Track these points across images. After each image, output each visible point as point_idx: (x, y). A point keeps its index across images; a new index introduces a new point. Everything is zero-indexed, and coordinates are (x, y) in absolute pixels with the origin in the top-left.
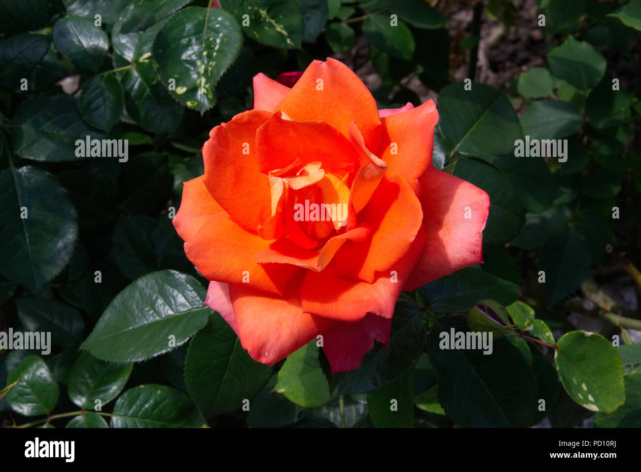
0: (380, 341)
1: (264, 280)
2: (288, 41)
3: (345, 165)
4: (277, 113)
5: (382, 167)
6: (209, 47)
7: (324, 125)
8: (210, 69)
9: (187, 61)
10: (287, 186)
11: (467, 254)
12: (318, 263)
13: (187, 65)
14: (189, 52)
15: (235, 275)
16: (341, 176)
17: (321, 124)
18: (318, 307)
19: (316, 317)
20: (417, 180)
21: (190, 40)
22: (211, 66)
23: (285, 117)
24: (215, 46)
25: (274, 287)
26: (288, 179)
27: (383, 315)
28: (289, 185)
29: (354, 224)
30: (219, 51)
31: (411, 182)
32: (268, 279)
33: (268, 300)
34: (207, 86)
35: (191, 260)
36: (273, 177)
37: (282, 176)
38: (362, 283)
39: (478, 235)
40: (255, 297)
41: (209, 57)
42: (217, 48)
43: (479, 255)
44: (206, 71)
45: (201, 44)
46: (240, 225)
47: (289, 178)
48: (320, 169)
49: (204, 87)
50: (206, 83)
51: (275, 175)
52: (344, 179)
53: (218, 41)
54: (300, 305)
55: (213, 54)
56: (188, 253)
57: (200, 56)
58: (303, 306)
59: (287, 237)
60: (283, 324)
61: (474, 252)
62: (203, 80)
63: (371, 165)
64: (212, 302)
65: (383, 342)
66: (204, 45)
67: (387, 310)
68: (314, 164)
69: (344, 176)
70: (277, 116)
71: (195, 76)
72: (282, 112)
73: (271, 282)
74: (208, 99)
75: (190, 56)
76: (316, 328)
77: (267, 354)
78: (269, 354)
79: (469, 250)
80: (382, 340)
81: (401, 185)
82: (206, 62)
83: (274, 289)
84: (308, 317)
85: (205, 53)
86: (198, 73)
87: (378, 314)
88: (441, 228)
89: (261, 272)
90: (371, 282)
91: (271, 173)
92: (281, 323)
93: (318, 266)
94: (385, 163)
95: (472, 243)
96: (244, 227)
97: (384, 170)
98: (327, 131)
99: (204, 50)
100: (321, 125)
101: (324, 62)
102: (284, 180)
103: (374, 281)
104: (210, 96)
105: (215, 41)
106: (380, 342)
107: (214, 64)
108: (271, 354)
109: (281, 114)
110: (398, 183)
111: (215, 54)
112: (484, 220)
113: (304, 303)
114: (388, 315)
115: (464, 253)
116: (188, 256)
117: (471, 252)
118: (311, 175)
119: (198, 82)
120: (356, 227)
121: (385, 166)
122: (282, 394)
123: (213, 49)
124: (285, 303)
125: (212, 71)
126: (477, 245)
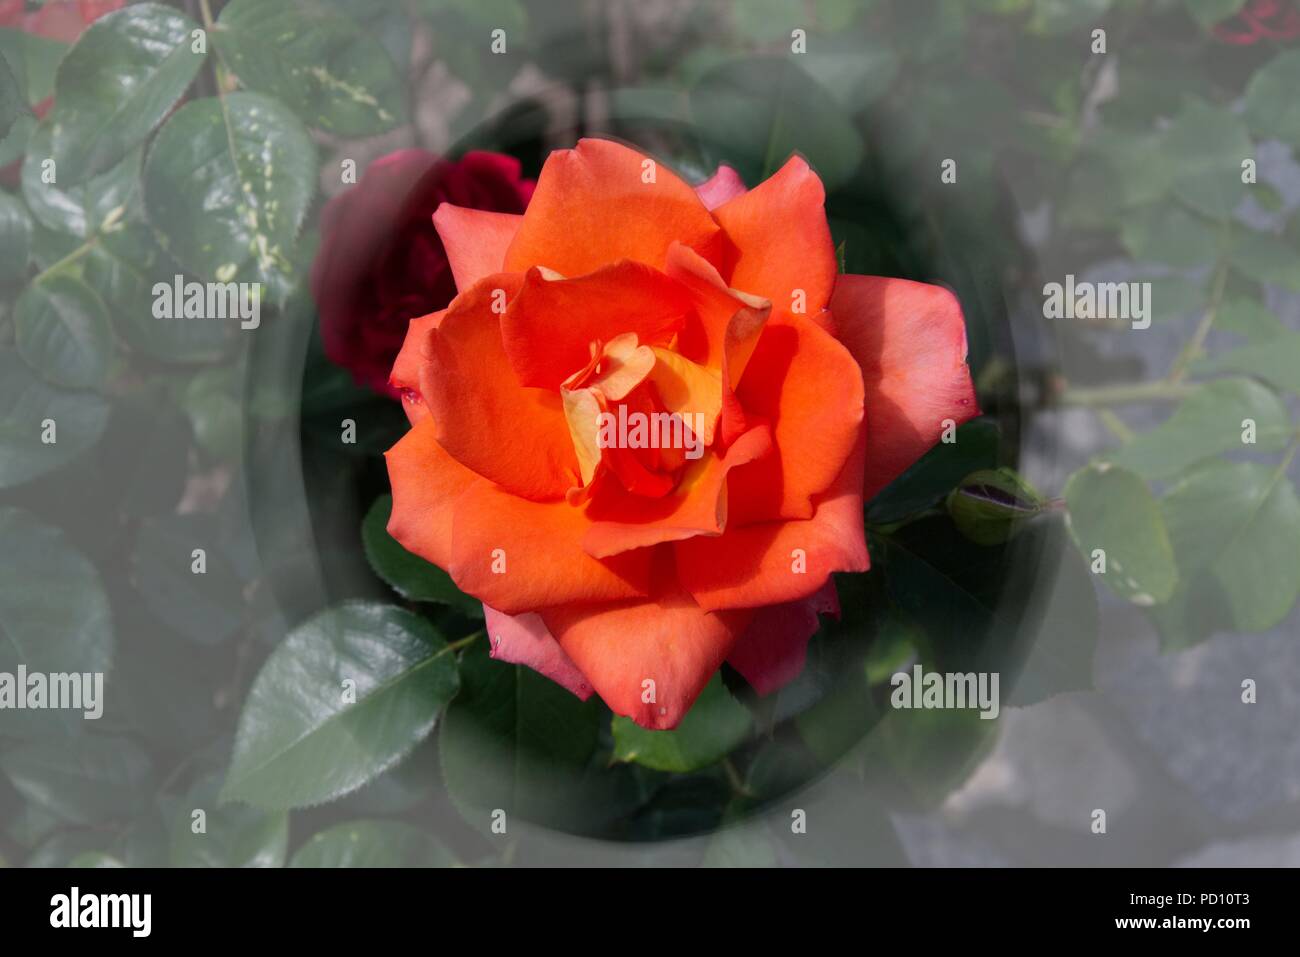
0: (827, 610)
1: (612, 584)
2: (383, 115)
3: (669, 322)
4: (530, 271)
5: (763, 310)
6: (252, 172)
7: (626, 265)
8: (270, 217)
9: (216, 213)
10: (604, 401)
11: (950, 408)
12: (717, 519)
13: (220, 220)
14: (216, 194)
15: (556, 590)
16: (665, 344)
17: (621, 264)
18: (727, 596)
19: (726, 615)
20: (824, 310)
21: (210, 170)
22: (270, 210)
23: (549, 275)
24: (263, 169)
25: (629, 587)
26: (597, 386)
27: (856, 569)
28: (606, 397)
29: (743, 425)
30: (275, 178)
31: (813, 317)
32: (614, 578)
33: (623, 613)
34: (275, 250)
35: (469, 591)
36: (572, 393)
37: (586, 385)
38: (792, 523)
39: (960, 369)
40: (599, 616)
41: (258, 191)
42: (269, 171)
43: (972, 403)
44: (262, 222)
45: (232, 170)
46: (521, 496)
47: (597, 383)
48: (639, 346)
49: (268, 253)
50: (270, 244)
51: (573, 387)
52: (671, 346)
53: (266, 156)
54: (695, 603)
55: (263, 185)
56: (460, 581)
57: (239, 196)
58: (700, 603)
59: (630, 490)
60: (671, 647)
61: (962, 401)
62: (262, 241)
63: (743, 312)
64: (505, 651)
65: (831, 611)
66: (239, 172)
67: (859, 558)
68: (619, 340)
69: (670, 342)
70: (534, 278)
71: (243, 238)
72: (540, 268)
73: (622, 581)
74: (284, 274)
75: (219, 200)
76: (729, 633)
77: (663, 711)
78: (667, 708)
79: (951, 401)
80: (829, 608)
81: (797, 326)
82: (253, 201)
83: (630, 591)
84: (712, 619)
85: (247, 187)
86: (247, 229)
87: (848, 570)
88: (881, 378)
89: (600, 571)
90: (809, 517)
91: (566, 386)
92: (668, 647)
93: (718, 525)
94: (765, 300)
95: (954, 386)
96: (530, 498)
97: (766, 313)
98: (632, 275)
99: (244, 182)
100: (620, 267)
101: (572, 151)
102: (593, 389)
103: (814, 514)
104: (287, 268)
105: (259, 159)
106: (827, 613)
107: (275, 205)
108: (671, 709)
109: (539, 272)
110: (790, 324)
111: (269, 185)
112: (961, 338)
113: (698, 596)
114: (864, 566)
115: (942, 409)
116: (460, 587)
117: (957, 403)
118: (627, 363)
119: (252, 247)
120: (747, 429)
121: (768, 304)
122: (633, 764)
123: (262, 175)
124: (654, 607)
125: (275, 221)
126: (963, 387)
